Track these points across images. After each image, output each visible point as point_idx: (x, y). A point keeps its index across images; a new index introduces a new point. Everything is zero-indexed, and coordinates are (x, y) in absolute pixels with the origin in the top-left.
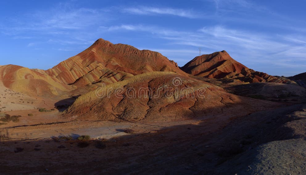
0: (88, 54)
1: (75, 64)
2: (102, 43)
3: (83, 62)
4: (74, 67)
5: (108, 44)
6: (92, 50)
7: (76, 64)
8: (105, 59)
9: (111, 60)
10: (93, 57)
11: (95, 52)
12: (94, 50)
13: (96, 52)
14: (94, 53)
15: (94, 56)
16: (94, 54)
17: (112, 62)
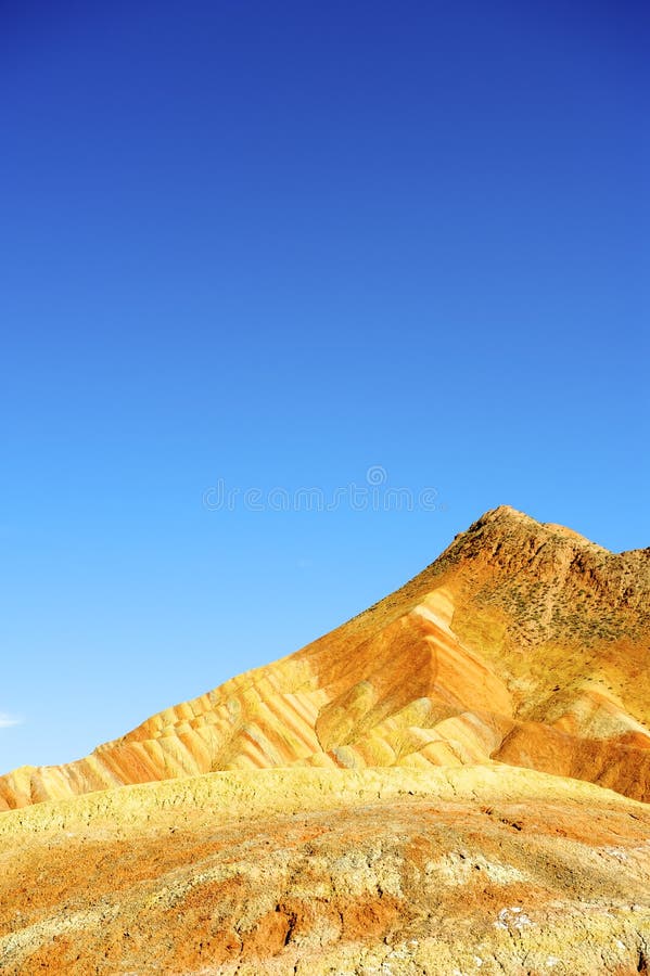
0: (382, 644)
1: (254, 731)
2: (506, 546)
3: (327, 712)
4: (243, 760)
5: (565, 558)
6: (420, 610)
7: (263, 726)
8: (526, 685)
9: (581, 693)
10: (418, 670)
11: (443, 625)
12: (437, 608)
13: (454, 620)
14: (426, 629)
15: (428, 657)
16: (430, 638)
17: (582, 708)
